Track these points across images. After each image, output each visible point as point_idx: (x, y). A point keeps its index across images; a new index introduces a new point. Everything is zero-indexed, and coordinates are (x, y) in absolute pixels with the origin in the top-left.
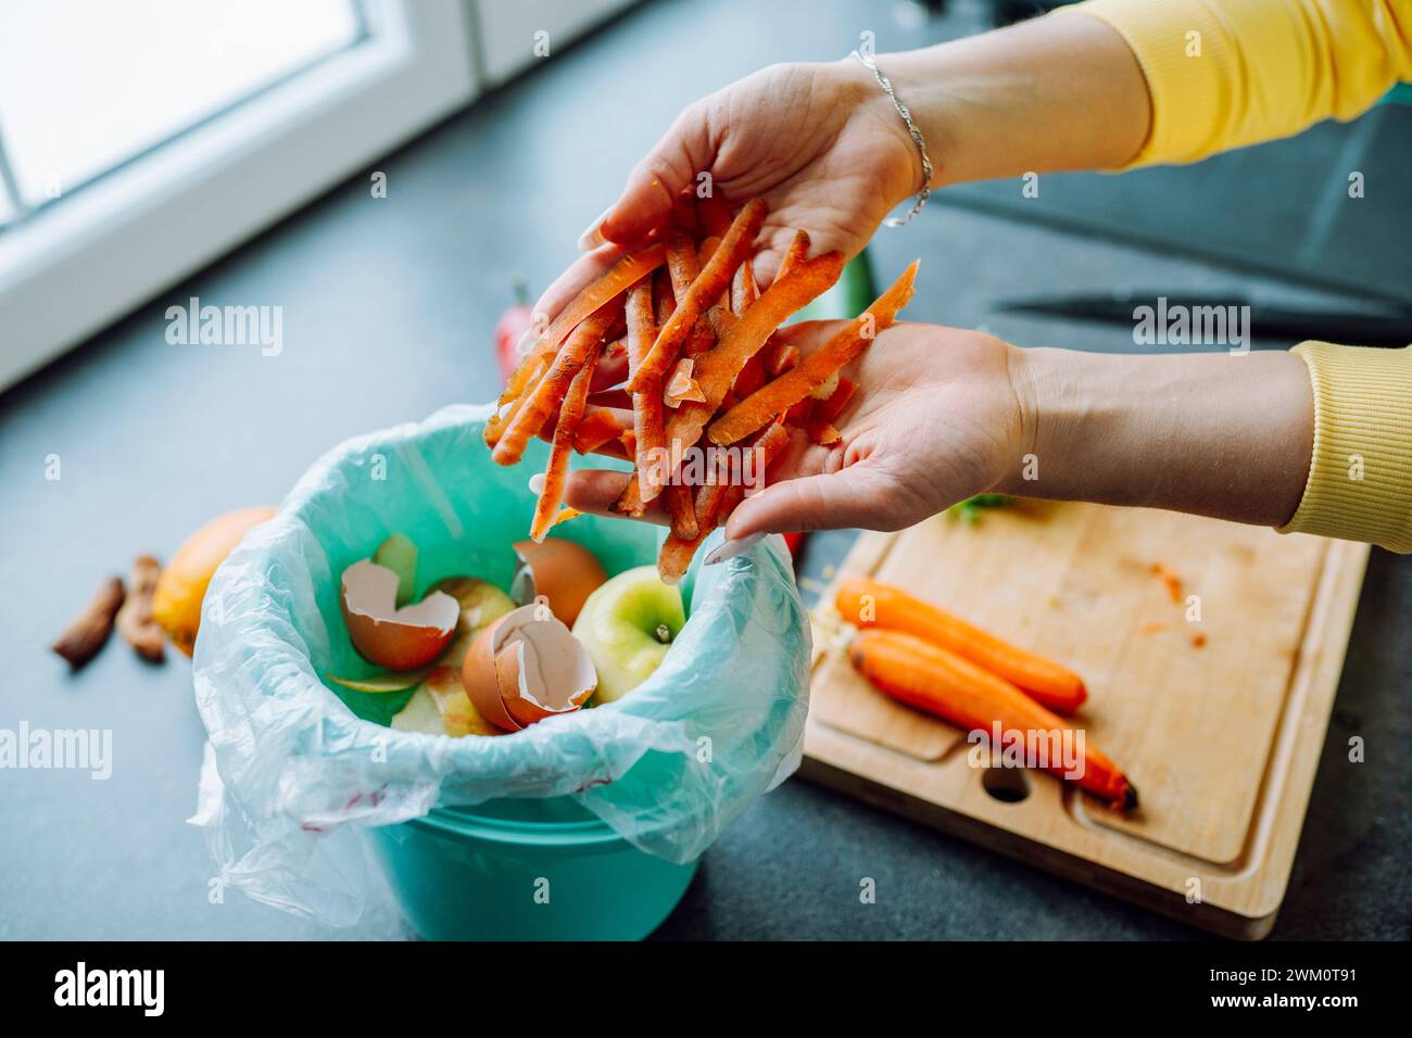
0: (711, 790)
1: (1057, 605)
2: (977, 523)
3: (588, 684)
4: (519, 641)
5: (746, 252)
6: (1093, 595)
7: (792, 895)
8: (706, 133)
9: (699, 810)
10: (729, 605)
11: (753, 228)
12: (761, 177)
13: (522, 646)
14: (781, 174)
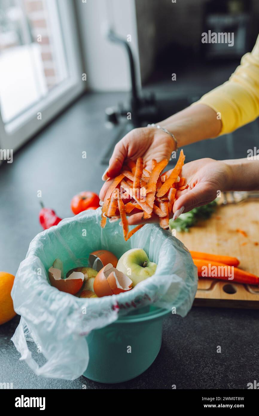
0: (188, 291)
1: (219, 245)
2: (189, 232)
3: (130, 283)
4: (113, 272)
5: (142, 168)
6: (226, 240)
7: (187, 336)
8: (124, 147)
9: (187, 297)
10: (171, 244)
11: (142, 163)
12: (140, 153)
13: (114, 273)
14: (144, 151)
